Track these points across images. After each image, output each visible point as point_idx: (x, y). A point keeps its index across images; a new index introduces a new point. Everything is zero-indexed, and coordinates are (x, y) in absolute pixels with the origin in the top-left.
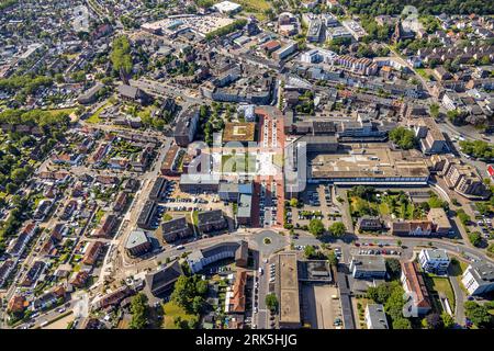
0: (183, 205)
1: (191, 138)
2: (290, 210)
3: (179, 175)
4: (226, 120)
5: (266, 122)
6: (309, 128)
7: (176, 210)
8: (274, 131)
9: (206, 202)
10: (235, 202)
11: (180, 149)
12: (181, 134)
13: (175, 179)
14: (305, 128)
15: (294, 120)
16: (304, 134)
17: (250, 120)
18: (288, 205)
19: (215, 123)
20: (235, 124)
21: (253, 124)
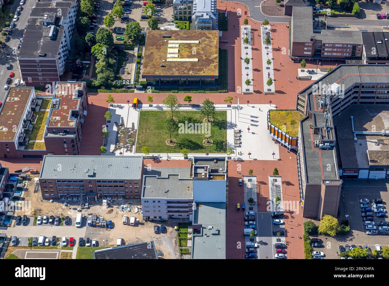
0: (51, 231)
1: (60, 66)
2: (321, 245)
3: (37, 157)
4: (145, 25)
5: (244, 30)
6: (354, 47)
7: (33, 243)
8: (267, 53)
9: (110, 225)
10: (184, 224)
11: (33, 93)
12: (37, 55)
13: (25, 167)
14: (344, 47)
15: (318, 27)
16: (340, 61)
17: (205, 25)
18: (313, 231)
19: (119, 31)
20: (170, 35)
21: (215, 36)
